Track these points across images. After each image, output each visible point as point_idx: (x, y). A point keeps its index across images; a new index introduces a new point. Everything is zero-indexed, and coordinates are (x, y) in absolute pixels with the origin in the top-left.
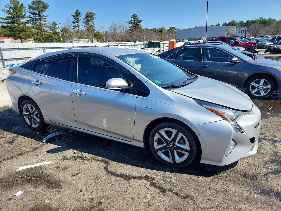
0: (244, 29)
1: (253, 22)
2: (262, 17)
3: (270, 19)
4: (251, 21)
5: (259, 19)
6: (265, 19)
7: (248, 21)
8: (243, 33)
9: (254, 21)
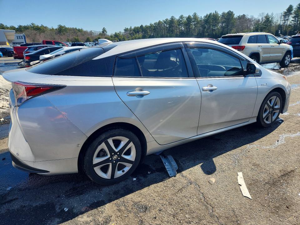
0: (22, 35)
1: (26, 28)
2: (34, 24)
3: (42, 26)
4: (24, 27)
5: (31, 25)
6: (37, 26)
7: (20, 26)
8: (22, 38)
9: (26, 26)
